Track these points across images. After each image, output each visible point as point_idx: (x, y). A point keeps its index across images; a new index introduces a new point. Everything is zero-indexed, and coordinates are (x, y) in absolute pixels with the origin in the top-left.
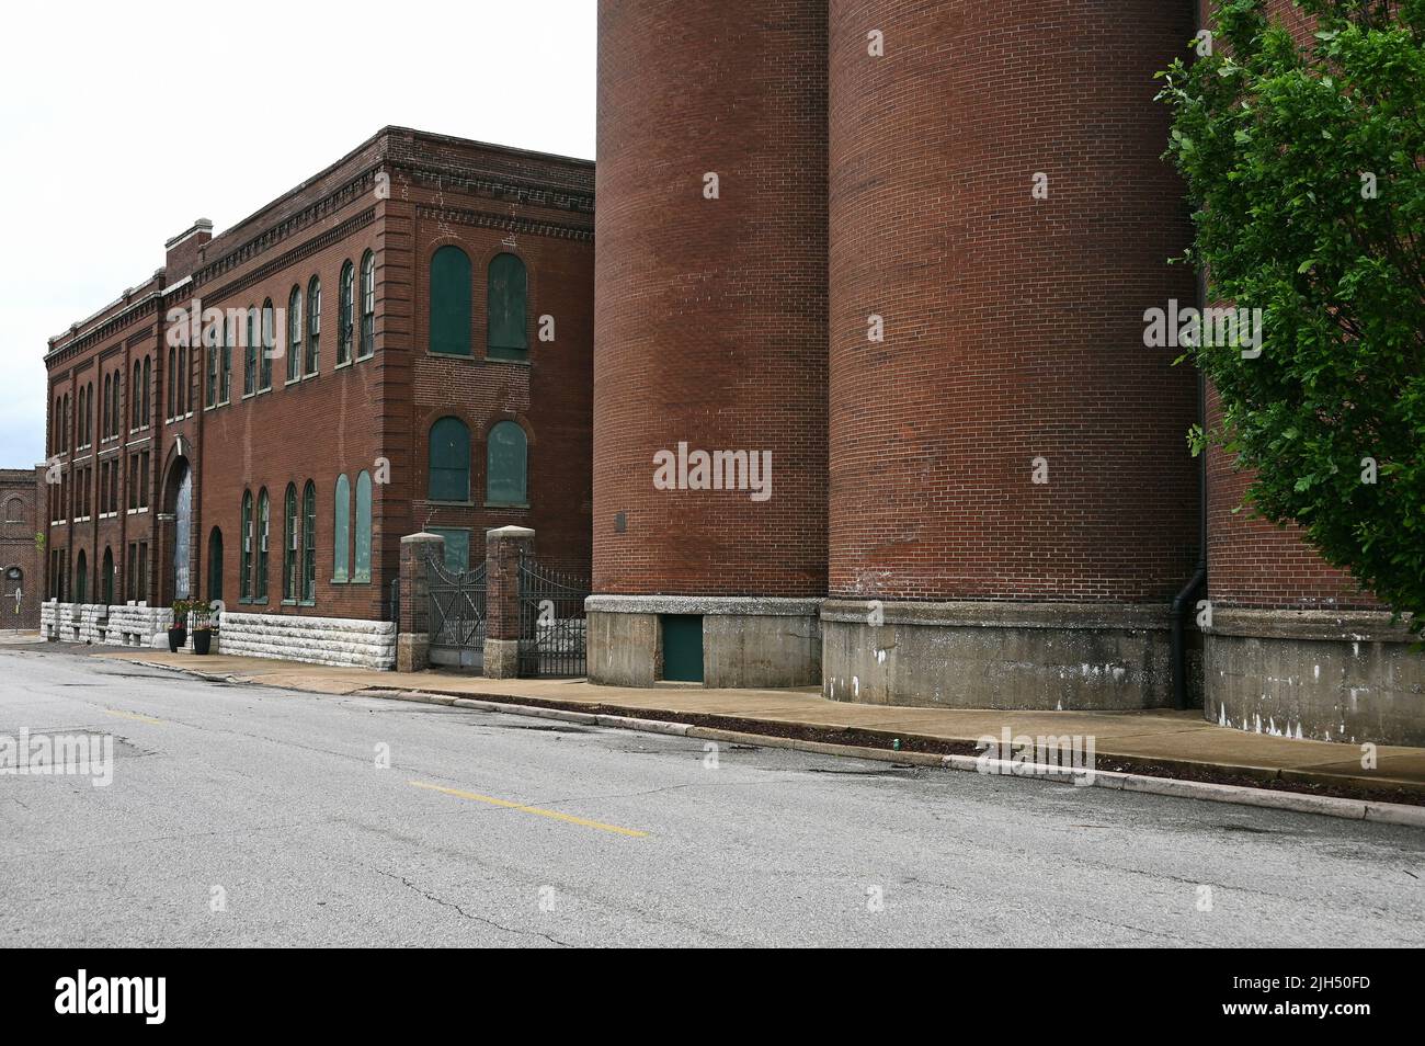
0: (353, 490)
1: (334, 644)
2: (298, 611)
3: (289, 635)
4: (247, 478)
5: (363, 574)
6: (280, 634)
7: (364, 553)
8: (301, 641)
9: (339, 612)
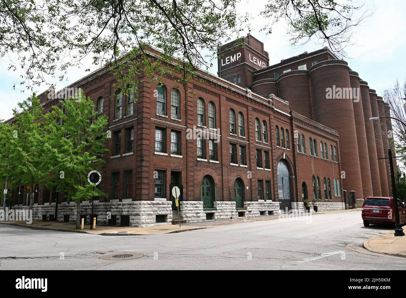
0: (336, 182)
1: (337, 207)
2: (329, 201)
3: (328, 206)
4: (313, 173)
5: (339, 195)
6: (326, 206)
7: (339, 192)
8: (331, 207)
9: (337, 201)
